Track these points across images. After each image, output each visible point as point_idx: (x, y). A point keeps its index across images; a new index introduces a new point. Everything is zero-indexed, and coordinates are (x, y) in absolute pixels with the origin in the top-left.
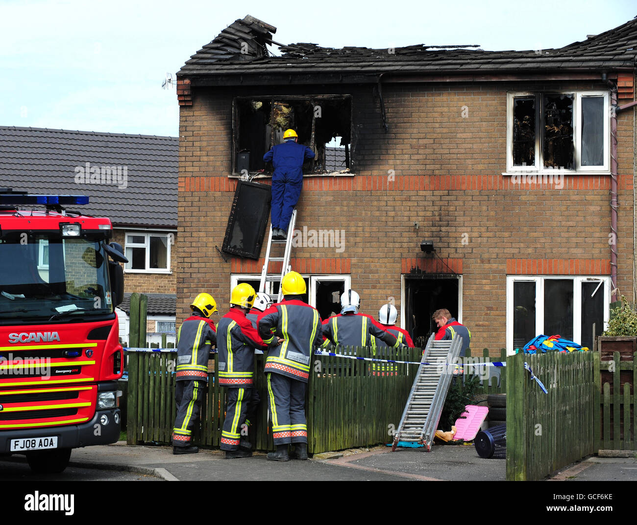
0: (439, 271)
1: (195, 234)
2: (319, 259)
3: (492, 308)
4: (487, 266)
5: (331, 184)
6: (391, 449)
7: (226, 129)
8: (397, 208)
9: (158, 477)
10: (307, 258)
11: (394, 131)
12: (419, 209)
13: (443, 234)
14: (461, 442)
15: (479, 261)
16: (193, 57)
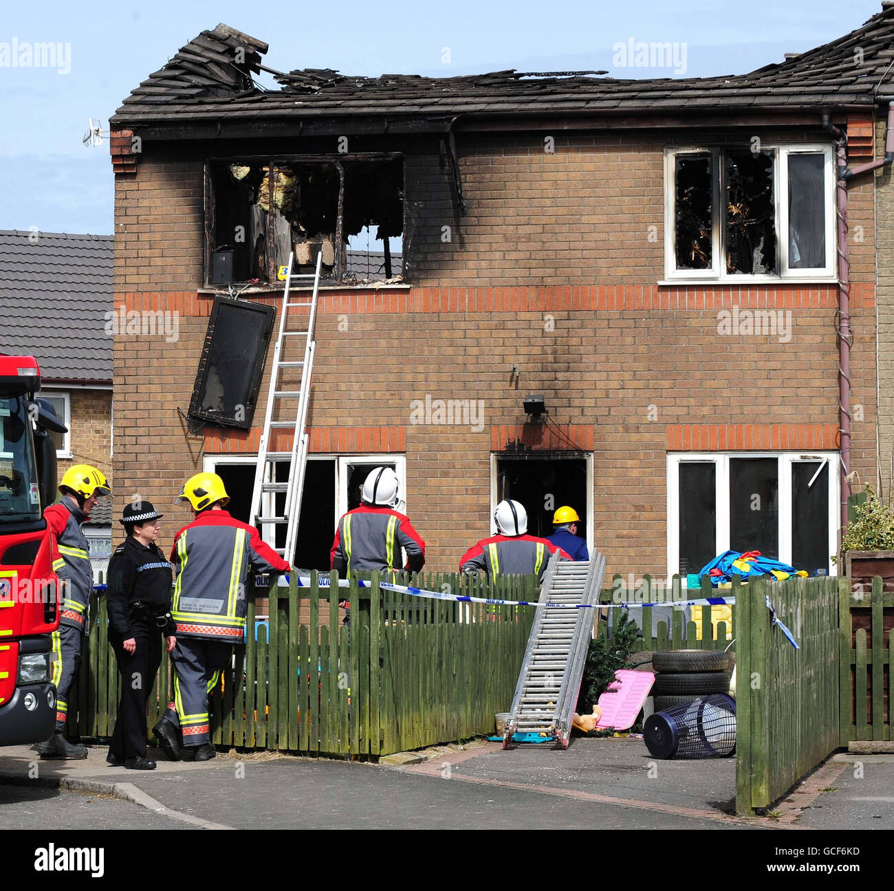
0: (554, 446)
1: (142, 389)
2: (352, 429)
3: (643, 506)
4: (634, 437)
5: (370, 302)
6: (501, 746)
7: (194, 211)
8: (483, 342)
9: (123, 798)
10: (332, 427)
11: (476, 212)
12: (519, 342)
13: (559, 384)
14: (609, 732)
15: (621, 429)
16: (135, 93)
